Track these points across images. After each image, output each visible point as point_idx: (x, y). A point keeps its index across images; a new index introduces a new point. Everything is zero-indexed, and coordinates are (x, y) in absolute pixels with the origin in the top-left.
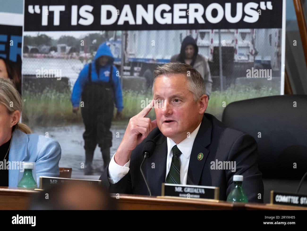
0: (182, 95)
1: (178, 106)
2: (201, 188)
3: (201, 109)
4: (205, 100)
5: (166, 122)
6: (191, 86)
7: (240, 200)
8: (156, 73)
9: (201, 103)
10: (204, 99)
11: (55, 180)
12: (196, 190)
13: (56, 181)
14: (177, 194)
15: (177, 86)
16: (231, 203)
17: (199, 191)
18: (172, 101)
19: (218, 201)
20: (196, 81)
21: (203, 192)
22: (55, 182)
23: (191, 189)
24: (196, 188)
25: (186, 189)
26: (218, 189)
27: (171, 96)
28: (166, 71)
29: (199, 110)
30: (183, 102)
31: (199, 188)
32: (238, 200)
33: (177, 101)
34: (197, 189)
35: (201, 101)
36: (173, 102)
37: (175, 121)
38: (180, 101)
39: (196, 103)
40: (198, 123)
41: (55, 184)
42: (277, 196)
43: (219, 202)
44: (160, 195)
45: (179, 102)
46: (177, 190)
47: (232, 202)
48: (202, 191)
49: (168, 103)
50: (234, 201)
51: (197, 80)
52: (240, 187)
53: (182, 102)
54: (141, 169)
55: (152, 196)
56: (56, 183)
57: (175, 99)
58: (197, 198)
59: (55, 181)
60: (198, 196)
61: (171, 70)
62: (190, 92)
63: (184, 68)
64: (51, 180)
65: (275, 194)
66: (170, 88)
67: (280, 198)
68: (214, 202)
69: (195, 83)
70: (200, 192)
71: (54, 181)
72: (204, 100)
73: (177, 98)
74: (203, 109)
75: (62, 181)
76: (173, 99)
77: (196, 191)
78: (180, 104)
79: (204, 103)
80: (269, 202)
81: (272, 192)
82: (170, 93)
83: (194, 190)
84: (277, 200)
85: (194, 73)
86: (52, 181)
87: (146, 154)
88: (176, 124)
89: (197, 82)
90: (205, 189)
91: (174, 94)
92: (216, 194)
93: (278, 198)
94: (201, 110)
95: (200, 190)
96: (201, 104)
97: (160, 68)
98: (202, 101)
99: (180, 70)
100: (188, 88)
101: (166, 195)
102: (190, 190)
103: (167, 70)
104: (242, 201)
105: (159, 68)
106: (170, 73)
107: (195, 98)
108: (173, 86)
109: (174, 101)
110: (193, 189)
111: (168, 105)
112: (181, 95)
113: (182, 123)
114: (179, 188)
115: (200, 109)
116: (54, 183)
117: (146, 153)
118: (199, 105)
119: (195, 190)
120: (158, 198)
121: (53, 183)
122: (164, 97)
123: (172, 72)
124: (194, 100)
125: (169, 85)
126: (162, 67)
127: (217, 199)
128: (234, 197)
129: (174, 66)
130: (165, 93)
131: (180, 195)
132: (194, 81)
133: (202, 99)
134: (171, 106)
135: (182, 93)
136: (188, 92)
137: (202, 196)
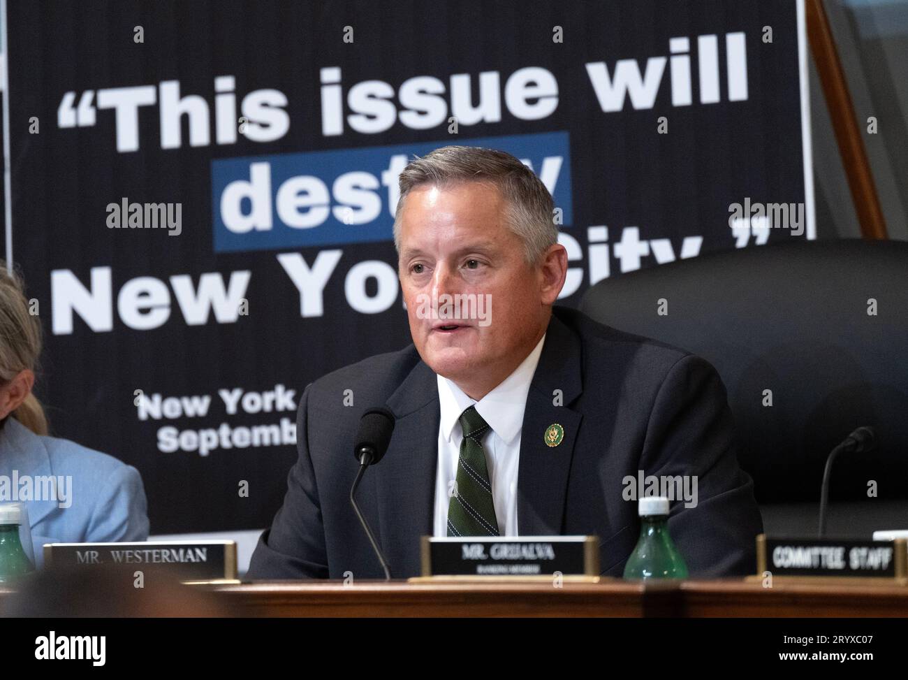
0: (490, 246)
1: (480, 282)
2: (542, 543)
3: (549, 288)
4: (557, 261)
5: (443, 328)
6: (518, 216)
7: (665, 573)
8: (406, 179)
9: (547, 271)
10: (556, 257)
11: (92, 552)
12: (528, 549)
13: (94, 554)
14: (470, 567)
15: (473, 219)
16: (637, 583)
17: (535, 552)
18: (460, 267)
19: (596, 579)
20: (532, 203)
21: (550, 553)
22: (92, 557)
23: (512, 548)
24: (528, 544)
25: (497, 550)
26: (594, 543)
27: (459, 251)
28: (439, 171)
29: (541, 291)
30: (495, 268)
31: (535, 543)
32: (657, 574)
33: (472, 264)
34: (531, 548)
35: (546, 264)
36: (462, 268)
37: (469, 327)
38: (485, 264)
39: (533, 269)
40: (540, 332)
41: (92, 562)
42: (778, 551)
43: (600, 583)
44: (418, 574)
45: (481, 268)
46: (469, 553)
47: (641, 580)
48: (544, 551)
49: (448, 272)
50: (648, 577)
51: (535, 200)
52: (661, 533)
53: (489, 270)
54: (352, 500)
55: (393, 580)
56: (94, 560)
57: (468, 259)
58: (532, 574)
59: (92, 555)
60: (536, 569)
61: (457, 169)
62: (515, 235)
63: (495, 162)
64: (79, 553)
65: (771, 546)
66: (453, 226)
67: (786, 557)
68: (587, 581)
69: (528, 209)
70: (541, 554)
71: (90, 554)
72: (553, 261)
73: (473, 257)
74: (553, 289)
75: (113, 552)
76: (462, 259)
77: (527, 553)
78: (485, 273)
79: (554, 271)
80: (754, 572)
81: (761, 539)
82: (455, 241)
83: (521, 550)
84: (778, 563)
85: (524, 179)
86: (83, 554)
87: (364, 455)
88: (471, 335)
89: (536, 208)
90: (555, 546)
91: (467, 243)
92: (589, 558)
93: (782, 556)
94: (547, 292)
95: (538, 548)
96: (547, 275)
97: (419, 164)
98: (550, 264)
99: (481, 169)
100: (508, 223)
101: (435, 571)
102: (510, 552)
103: (443, 168)
104: (671, 574)
105: (417, 162)
106: (451, 177)
107: (529, 256)
108: (461, 220)
109: (465, 265)
110: (518, 547)
111: (448, 278)
112: (488, 247)
113: (491, 333)
114: (473, 548)
115: (544, 288)
116: (87, 562)
117: (364, 449)
118: (541, 277)
119: (524, 549)
120: (413, 584)
121: (85, 561)
122: (434, 253)
123: (458, 175)
124: (526, 262)
125: (448, 216)
126: (426, 158)
127: (595, 574)
128: (645, 564)
129: (463, 158)
130: (437, 241)
131: (480, 569)
132: (525, 202)
133: (548, 260)
134: (456, 279)
135: (491, 240)
136: (507, 235)
137: (547, 567)
